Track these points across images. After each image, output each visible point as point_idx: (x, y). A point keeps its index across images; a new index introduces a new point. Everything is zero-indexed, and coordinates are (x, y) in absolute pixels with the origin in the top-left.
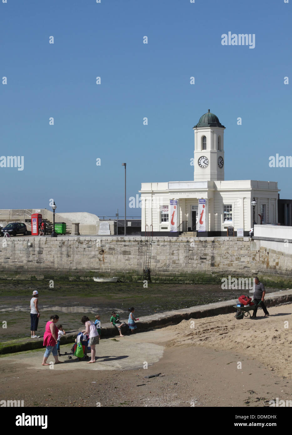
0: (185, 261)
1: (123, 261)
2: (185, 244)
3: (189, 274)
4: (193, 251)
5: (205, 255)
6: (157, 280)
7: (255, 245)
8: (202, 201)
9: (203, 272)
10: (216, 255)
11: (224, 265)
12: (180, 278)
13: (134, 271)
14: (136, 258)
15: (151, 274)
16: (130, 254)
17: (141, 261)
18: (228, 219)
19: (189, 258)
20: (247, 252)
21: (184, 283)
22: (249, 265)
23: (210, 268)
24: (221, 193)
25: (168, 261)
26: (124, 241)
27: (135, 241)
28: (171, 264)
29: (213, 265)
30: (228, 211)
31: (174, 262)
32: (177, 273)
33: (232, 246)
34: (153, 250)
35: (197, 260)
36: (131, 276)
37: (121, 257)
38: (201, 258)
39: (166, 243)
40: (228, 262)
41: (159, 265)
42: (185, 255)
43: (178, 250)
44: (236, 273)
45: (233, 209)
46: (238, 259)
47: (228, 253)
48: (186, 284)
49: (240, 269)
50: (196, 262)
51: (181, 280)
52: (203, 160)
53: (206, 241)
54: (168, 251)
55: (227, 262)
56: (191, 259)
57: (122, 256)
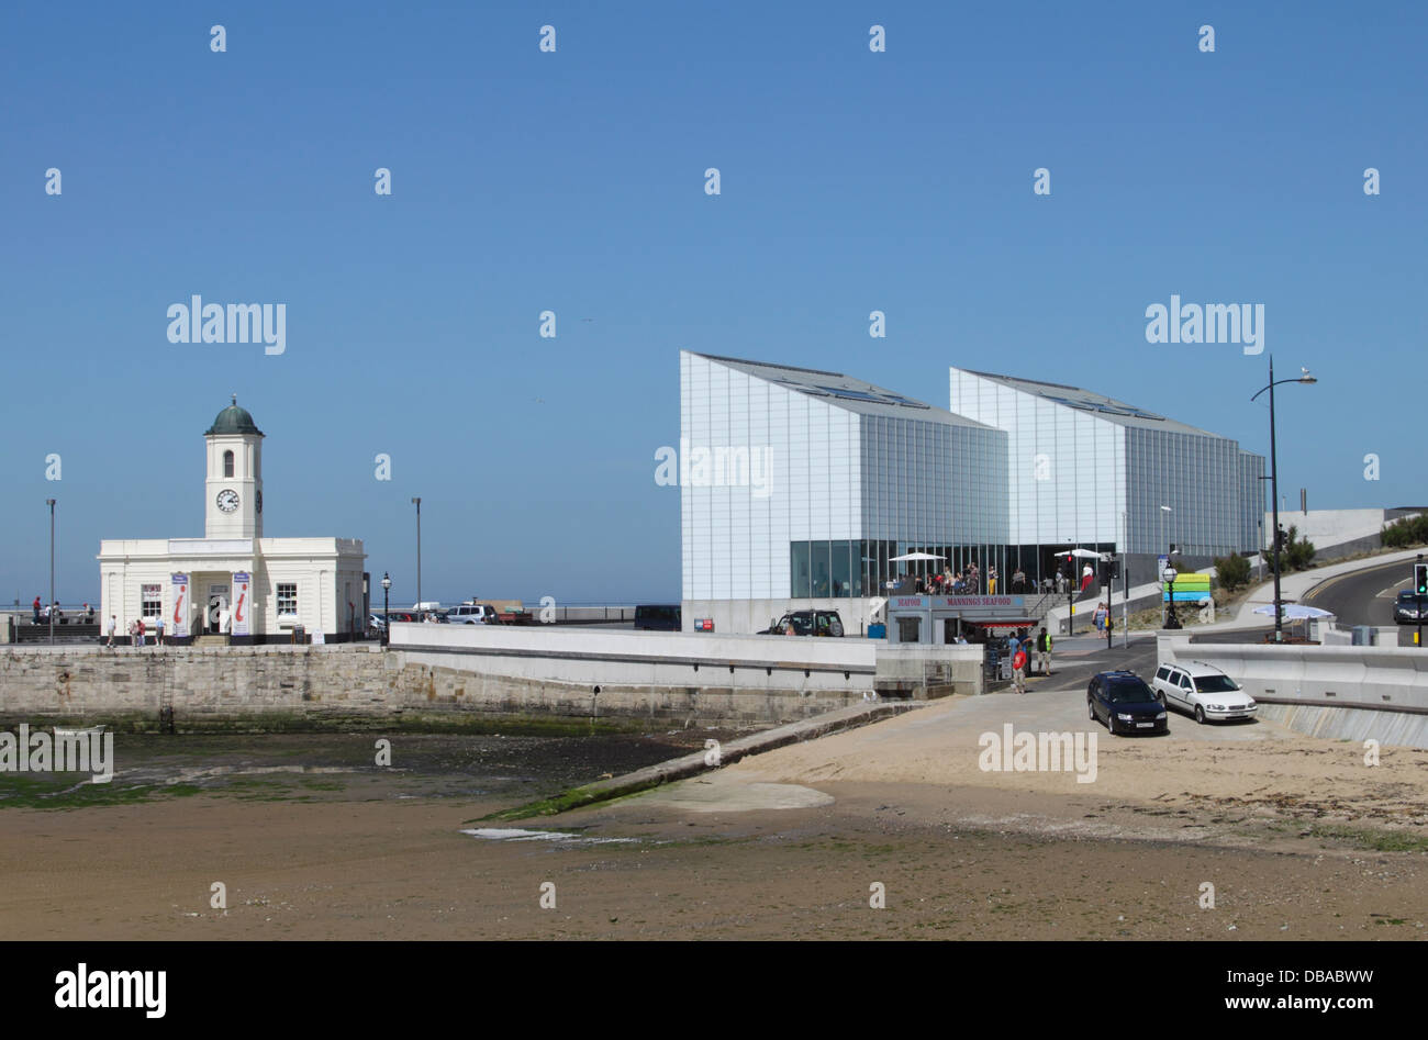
0: (249, 691)
1: (114, 693)
2: (248, 659)
3: (259, 716)
4: (266, 673)
5: (292, 678)
6: (189, 729)
7: (395, 659)
8: (242, 576)
9: (287, 712)
10: (313, 680)
11: (330, 697)
12: (238, 724)
13: (138, 714)
14: (141, 687)
15: (175, 716)
16: (128, 680)
17: (154, 692)
18: (288, 610)
19: (260, 686)
20: (377, 672)
21: (247, 733)
22: (382, 697)
23: (303, 704)
24: (267, 562)
25: (212, 692)
26: (116, 655)
27: (140, 655)
28: (219, 698)
29: (307, 697)
30: (288, 595)
31: (225, 694)
32: (232, 715)
33: (346, 662)
34: (179, 671)
35: (273, 688)
36: (131, 723)
37: (108, 686)
38: (284, 686)
39: (207, 659)
40: (339, 692)
41: (193, 700)
42: (248, 679)
43: (234, 670)
44: (356, 711)
45: (298, 591)
46: (359, 686)
47: (338, 675)
48: (253, 734)
49: (363, 704)
50: (273, 692)
51: (240, 728)
52: (229, 497)
53: (292, 654)
54: (212, 673)
55: (335, 692)
56: (262, 687)
57: (110, 684)
